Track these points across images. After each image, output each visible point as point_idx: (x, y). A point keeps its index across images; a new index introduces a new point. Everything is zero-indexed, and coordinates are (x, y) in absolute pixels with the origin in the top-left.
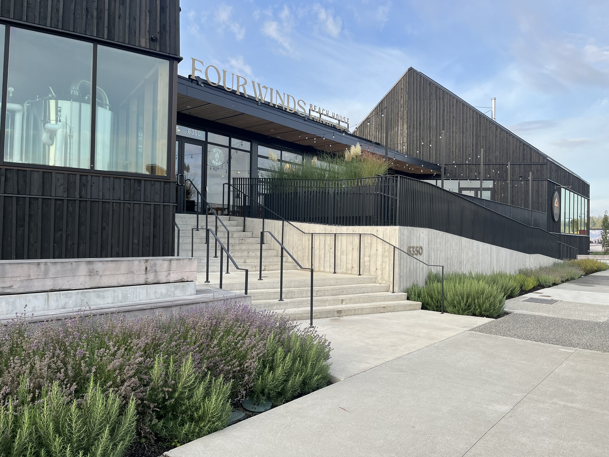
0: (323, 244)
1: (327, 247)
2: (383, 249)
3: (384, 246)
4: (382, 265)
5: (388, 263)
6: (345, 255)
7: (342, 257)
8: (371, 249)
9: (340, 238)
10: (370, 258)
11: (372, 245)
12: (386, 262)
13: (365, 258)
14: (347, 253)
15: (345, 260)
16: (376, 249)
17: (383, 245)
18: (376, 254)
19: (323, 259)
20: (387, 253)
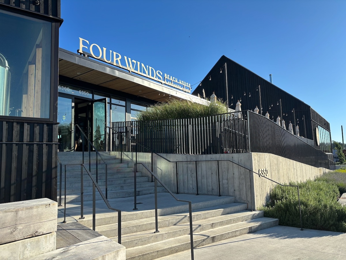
0: (186, 170)
1: (189, 172)
2: (239, 172)
3: (240, 171)
4: (240, 186)
5: (245, 185)
6: (206, 178)
7: (203, 181)
8: (228, 173)
9: (200, 165)
10: (228, 181)
11: (228, 170)
12: (243, 184)
13: (223, 180)
14: (207, 177)
15: (206, 183)
16: (232, 172)
17: (239, 169)
18: (233, 177)
19: (187, 183)
20: (243, 176)
